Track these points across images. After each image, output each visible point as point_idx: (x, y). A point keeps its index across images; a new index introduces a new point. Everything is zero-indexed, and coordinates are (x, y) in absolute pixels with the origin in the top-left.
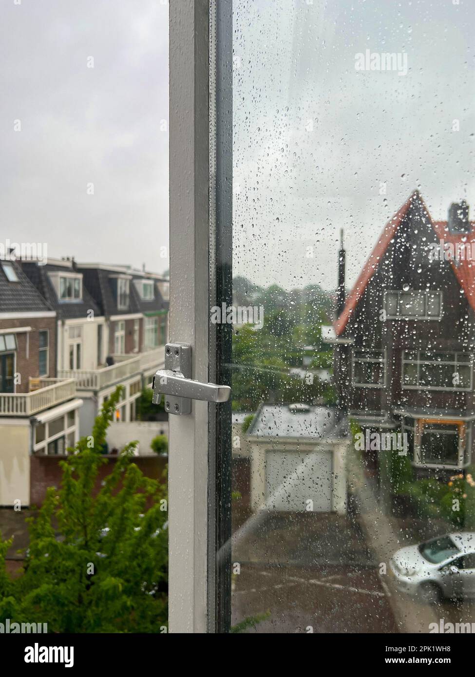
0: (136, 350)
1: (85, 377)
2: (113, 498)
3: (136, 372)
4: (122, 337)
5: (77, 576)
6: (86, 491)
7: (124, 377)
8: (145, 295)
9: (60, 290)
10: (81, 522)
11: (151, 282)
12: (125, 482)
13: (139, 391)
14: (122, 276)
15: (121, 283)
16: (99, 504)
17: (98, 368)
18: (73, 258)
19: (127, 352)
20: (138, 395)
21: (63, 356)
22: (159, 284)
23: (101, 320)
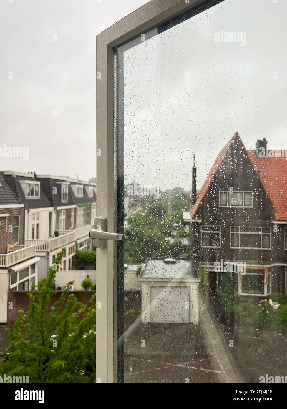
0: (72, 227)
1: (41, 244)
2: (59, 315)
3: (73, 240)
4: (64, 219)
5: (37, 362)
6: (43, 311)
7: (65, 244)
8: (78, 194)
9: (26, 191)
10: (40, 330)
11: (82, 186)
12: (67, 305)
13: (74, 252)
14: (64, 183)
15: (64, 187)
16: (51, 318)
17: (49, 239)
18: (35, 172)
19: (67, 228)
20: (74, 254)
21: (28, 231)
22: (86, 187)
23: (51, 209)
